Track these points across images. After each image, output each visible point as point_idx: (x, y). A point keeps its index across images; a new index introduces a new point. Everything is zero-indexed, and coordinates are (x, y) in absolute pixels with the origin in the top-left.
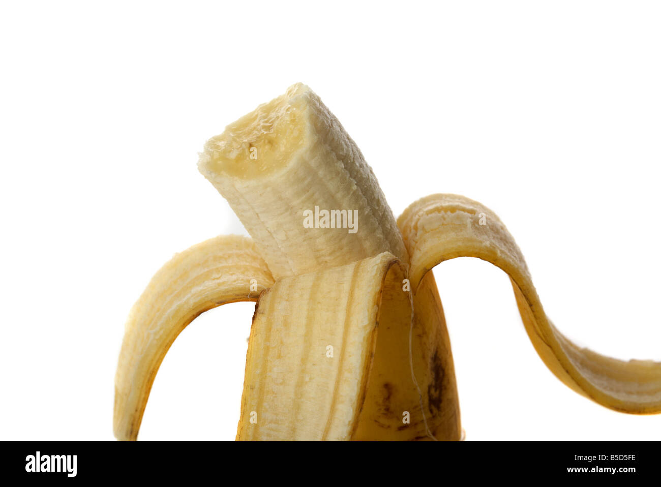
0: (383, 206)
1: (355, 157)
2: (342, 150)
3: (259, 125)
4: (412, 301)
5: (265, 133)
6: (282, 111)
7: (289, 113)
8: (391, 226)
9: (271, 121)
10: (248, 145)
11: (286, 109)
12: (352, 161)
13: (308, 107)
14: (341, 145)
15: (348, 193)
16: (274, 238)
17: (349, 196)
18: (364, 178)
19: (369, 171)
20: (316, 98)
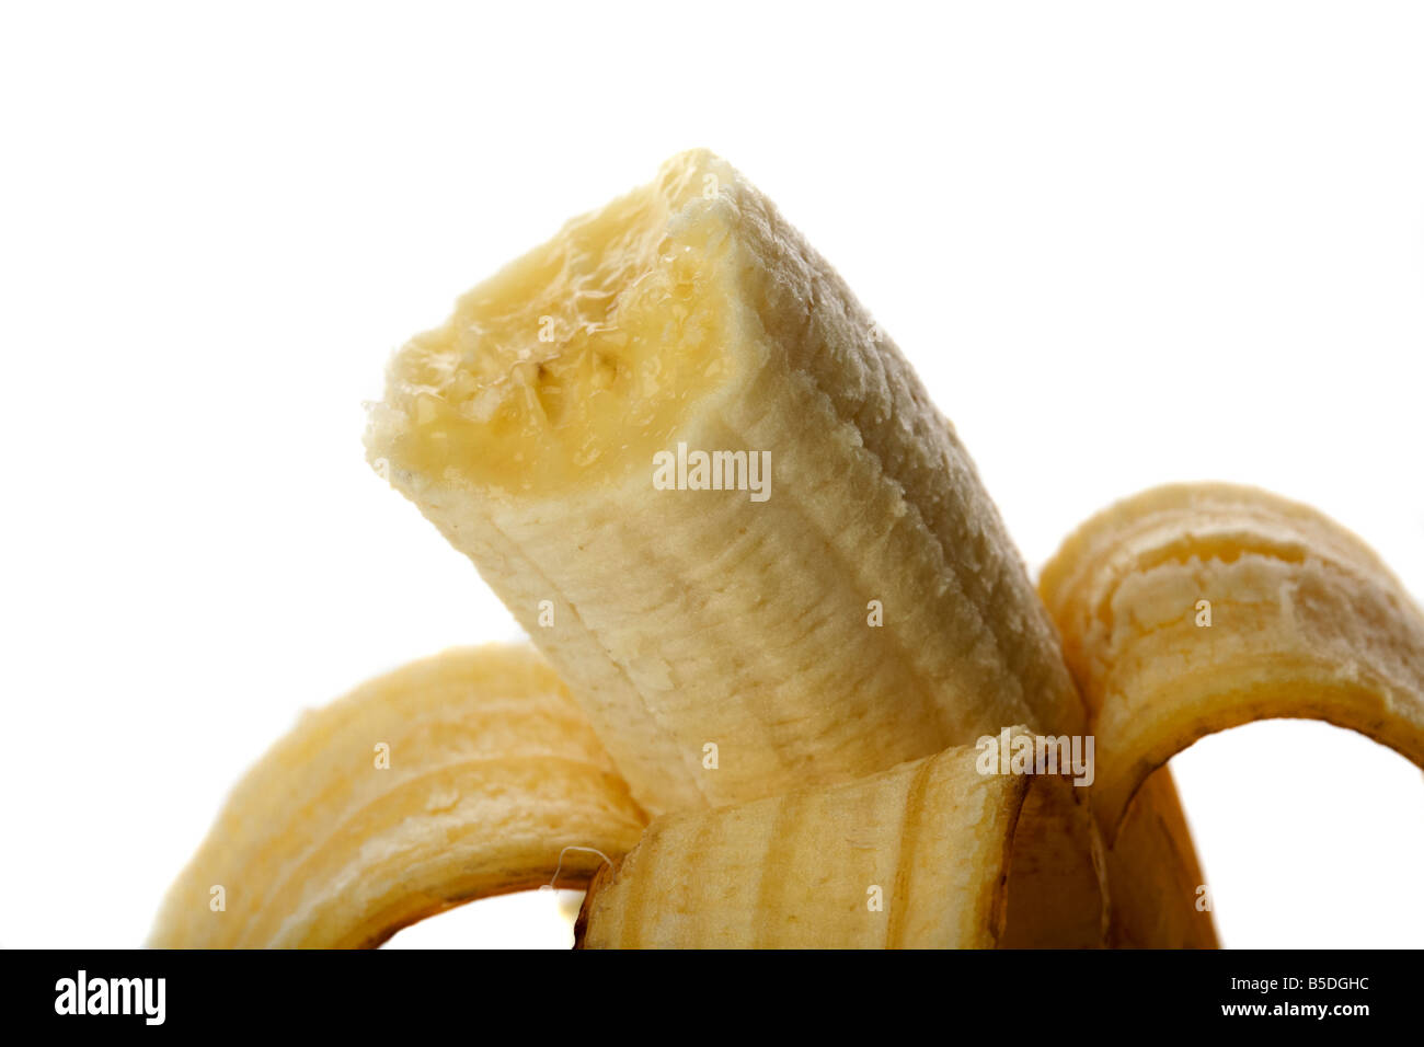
0: (995, 557)
1: (899, 403)
2: (855, 382)
3: (568, 295)
4: (1102, 877)
5: (592, 328)
6: (646, 248)
7: (669, 260)
8: (1024, 623)
9: (608, 281)
10: (533, 373)
11: (658, 244)
12: (888, 417)
13: (733, 244)
14: (851, 366)
15: (880, 531)
16: (631, 684)
17: (883, 539)
18: (931, 470)
19: (945, 439)
20: (760, 205)
